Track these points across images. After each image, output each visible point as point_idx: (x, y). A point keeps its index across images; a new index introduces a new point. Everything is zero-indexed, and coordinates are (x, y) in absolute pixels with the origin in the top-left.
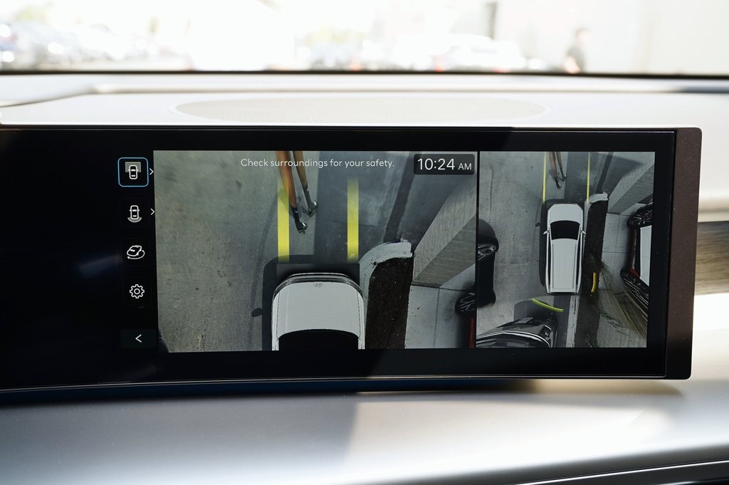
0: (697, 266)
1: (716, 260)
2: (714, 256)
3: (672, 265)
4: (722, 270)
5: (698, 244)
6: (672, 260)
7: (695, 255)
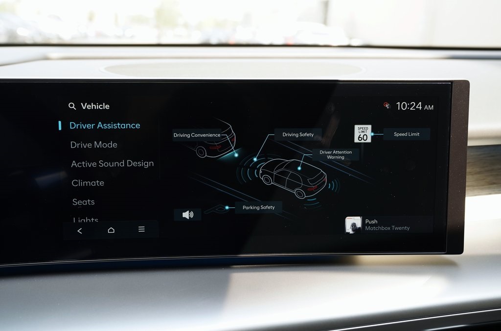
0: (467, 177)
1: (479, 173)
2: (478, 170)
3: (450, 175)
4: (484, 179)
5: (468, 161)
6: (450, 171)
7: (466, 170)
